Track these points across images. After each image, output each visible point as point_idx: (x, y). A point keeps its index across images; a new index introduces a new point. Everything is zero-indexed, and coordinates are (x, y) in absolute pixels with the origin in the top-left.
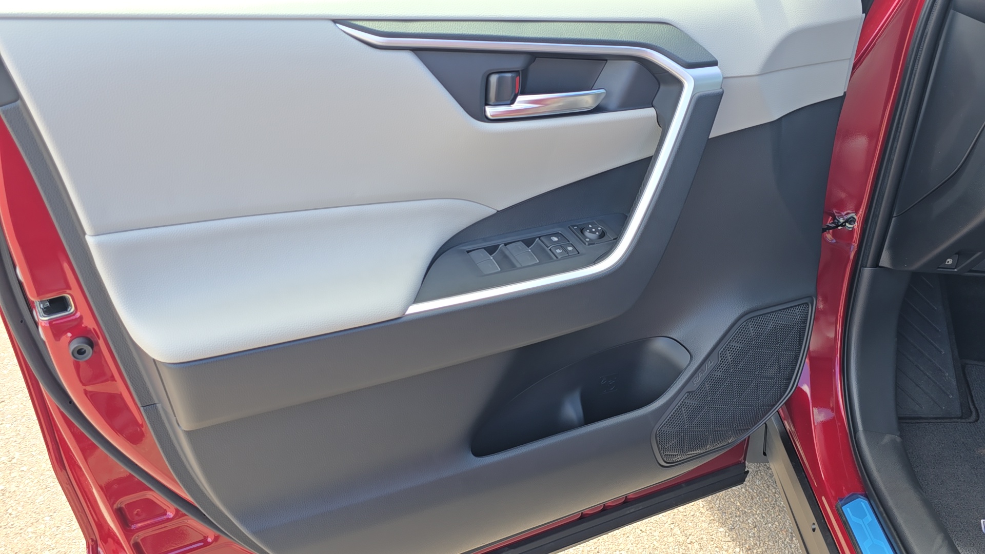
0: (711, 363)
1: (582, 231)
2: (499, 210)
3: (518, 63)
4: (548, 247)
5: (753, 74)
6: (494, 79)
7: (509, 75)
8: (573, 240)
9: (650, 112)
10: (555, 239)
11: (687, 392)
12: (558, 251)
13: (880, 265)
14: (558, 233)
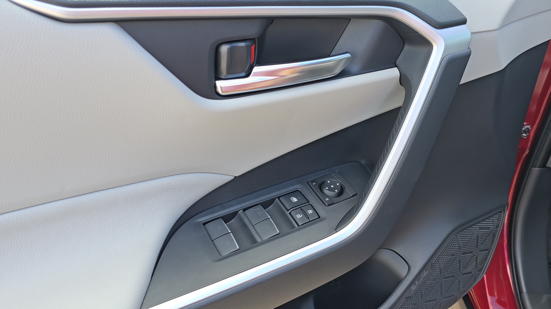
0: (426, 272)
1: (321, 187)
2: (237, 176)
3: (253, 31)
4: (288, 211)
5: (493, 29)
6: (224, 49)
7: (242, 44)
8: (313, 200)
9: (394, 73)
10: (295, 200)
11: (406, 298)
12: (299, 216)
13: (547, 166)
14: (298, 190)
